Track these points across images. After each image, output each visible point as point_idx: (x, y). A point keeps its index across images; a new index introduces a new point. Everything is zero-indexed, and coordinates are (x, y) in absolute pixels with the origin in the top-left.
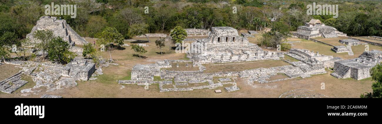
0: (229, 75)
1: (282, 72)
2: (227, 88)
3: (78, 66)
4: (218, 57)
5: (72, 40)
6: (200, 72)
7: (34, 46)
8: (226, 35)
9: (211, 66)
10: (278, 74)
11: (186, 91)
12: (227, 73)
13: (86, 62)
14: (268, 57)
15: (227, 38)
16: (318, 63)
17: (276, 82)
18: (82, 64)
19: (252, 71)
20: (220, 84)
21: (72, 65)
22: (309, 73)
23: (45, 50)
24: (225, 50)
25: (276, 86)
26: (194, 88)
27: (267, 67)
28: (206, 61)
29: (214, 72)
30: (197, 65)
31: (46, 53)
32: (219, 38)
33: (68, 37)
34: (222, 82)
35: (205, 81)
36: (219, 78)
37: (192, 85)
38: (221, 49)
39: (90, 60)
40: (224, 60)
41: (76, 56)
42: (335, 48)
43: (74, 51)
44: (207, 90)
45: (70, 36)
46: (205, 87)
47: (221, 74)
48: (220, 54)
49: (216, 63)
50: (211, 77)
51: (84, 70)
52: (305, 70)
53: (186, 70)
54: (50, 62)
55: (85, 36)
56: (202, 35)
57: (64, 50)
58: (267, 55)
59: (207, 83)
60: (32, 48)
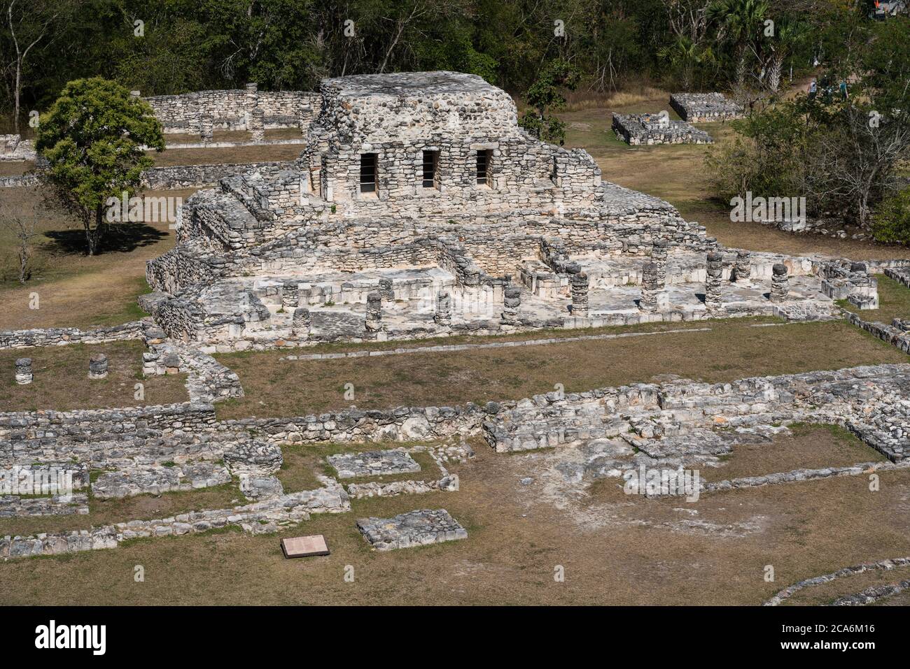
0: (411, 427)
2: (374, 526)
4: (352, 304)
6: (188, 416)
9: (291, 367)
10: (799, 429)
11: (65, 558)
12: (393, 419)
15: (429, 156)
19: (591, 405)
20: (328, 497)
24: (414, 251)
26: (129, 529)
27: (718, 372)
28: (254, 329)
29: (298, 413)
30: (171, 362)
32: (369, 162)
34: (345, 483)
35: (219, 476)
36: (335, 448)
37: (122, 508)
38: (382, 240)
40: (396, 323)
44: (223, 543)
46: (211, 517)
47: (348, 423)
48: (372, 273)
49: (328, 344)
50: (273, 443)
53: (84, 400)
59: (230, 493)
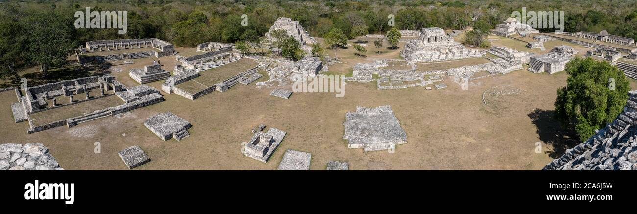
0: (438, 73)
1: (485, 69)
2: (436, 85)
3: (307, 64)
4: (428, 57)
5: (303, 39)
6: (413, 71)
7: (271, 43)
8: (435, 35)
9: (422, 65)
10: (481, 71)
11: (401, 89)
12: (436, 71)
13: (315, 60)
14: (472, 54)
15: (435, 38)
16: (516, 59)
17: (480, 79)
18: (311, 62)
19: (458, 69)
20: (430, 82)
21: (302, 63)
22: (509, 69)
23: (280, 47)
24: (434, 50)
25: (479, 84)
26: (408, 85)
27: (471, 65)
28: (418, 60)
29: (425, 71)
30: (410, 64)
31: (280, 50)
32: (429, 39)
33: (300, 36)
34: (432, 80)
35: (417, 79)
36: (429, 75)
37: (406, 83)
38: (430, 49)
39: (318, 58)
40: (433, 59)
41: (306, 54)
42: (529, 44)
43: (305, 49)
44: (419, 87)
45: (301, 36)
46: (417, 84)
47: (431, 72)
48: (430, 53)
49: (426, 62)
50: (423, 75)
51: (312, 67)
52: (504, 67)
53: (401, 68)
54: (283, 59)
55: (314, 36)
56: (414, 36)
57: (296, 48)
58: (471, 53)
59: (419, 81)
60: (269, 45)
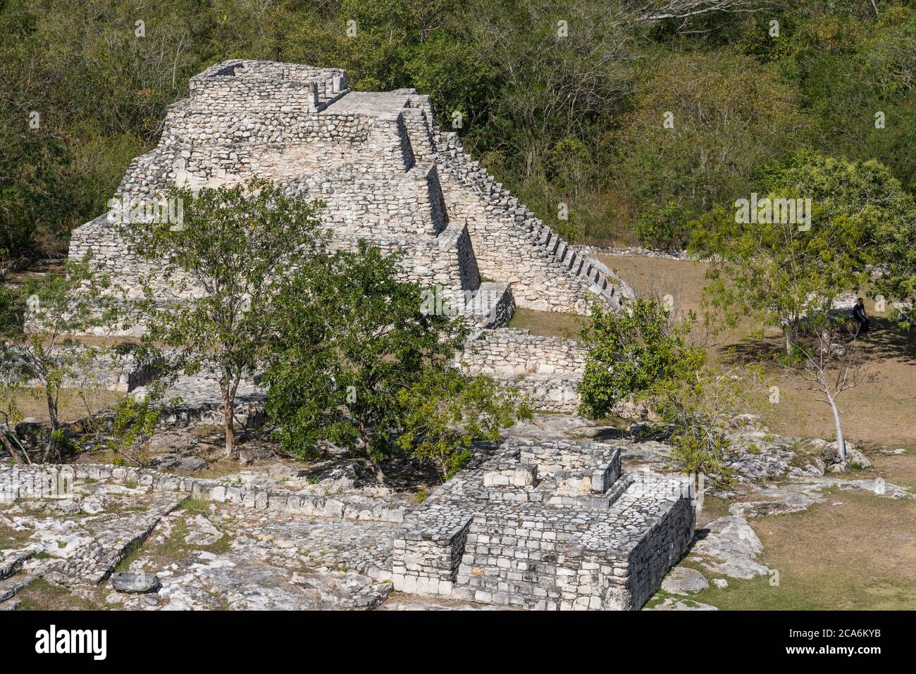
3: (534, 507)
5: (486, 267)
7: (139, 330)
13: (615, 471)
18: (577, 486)
21: (479, 499)
23: (238, 360)
31: (246, 387)
33: (447, 242)
39: (650, 448)
41: (525, 414)
43: (506, 370)
45: (464, 242)
51: (590, 539)
54: (286, 474)
55: (602, 238)
57: (411, 362)
60: (125, 348)
